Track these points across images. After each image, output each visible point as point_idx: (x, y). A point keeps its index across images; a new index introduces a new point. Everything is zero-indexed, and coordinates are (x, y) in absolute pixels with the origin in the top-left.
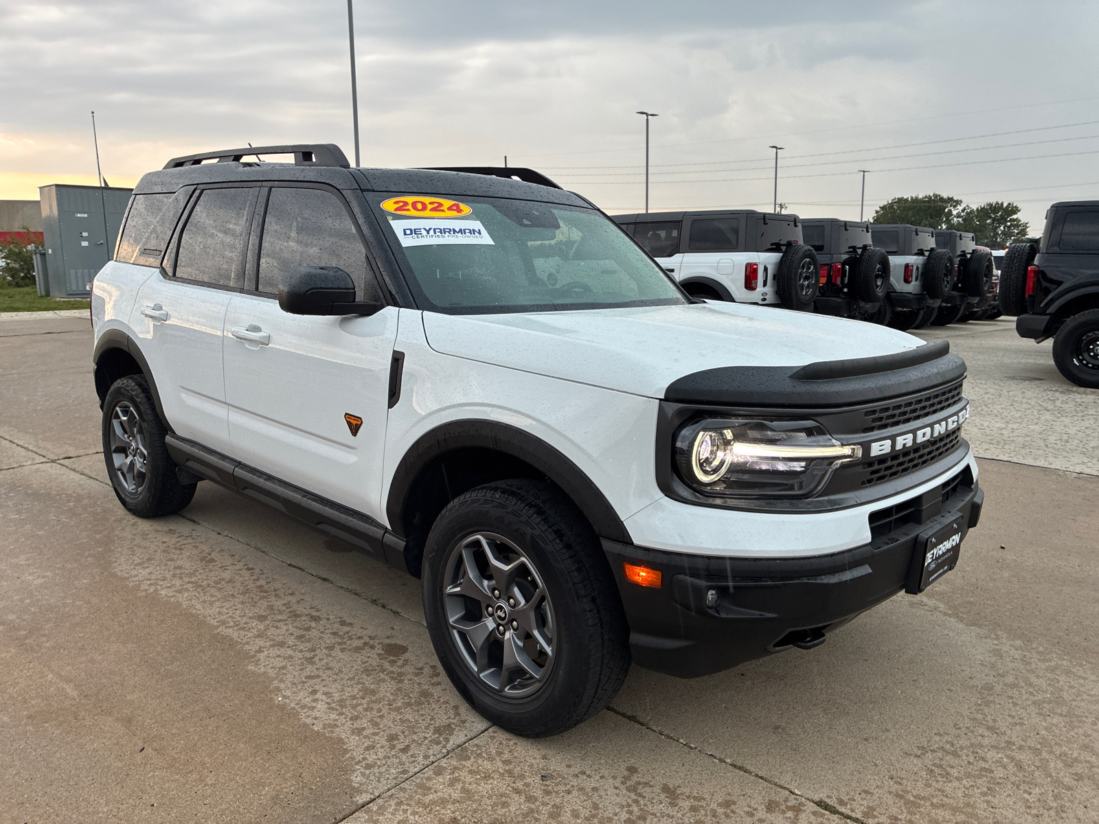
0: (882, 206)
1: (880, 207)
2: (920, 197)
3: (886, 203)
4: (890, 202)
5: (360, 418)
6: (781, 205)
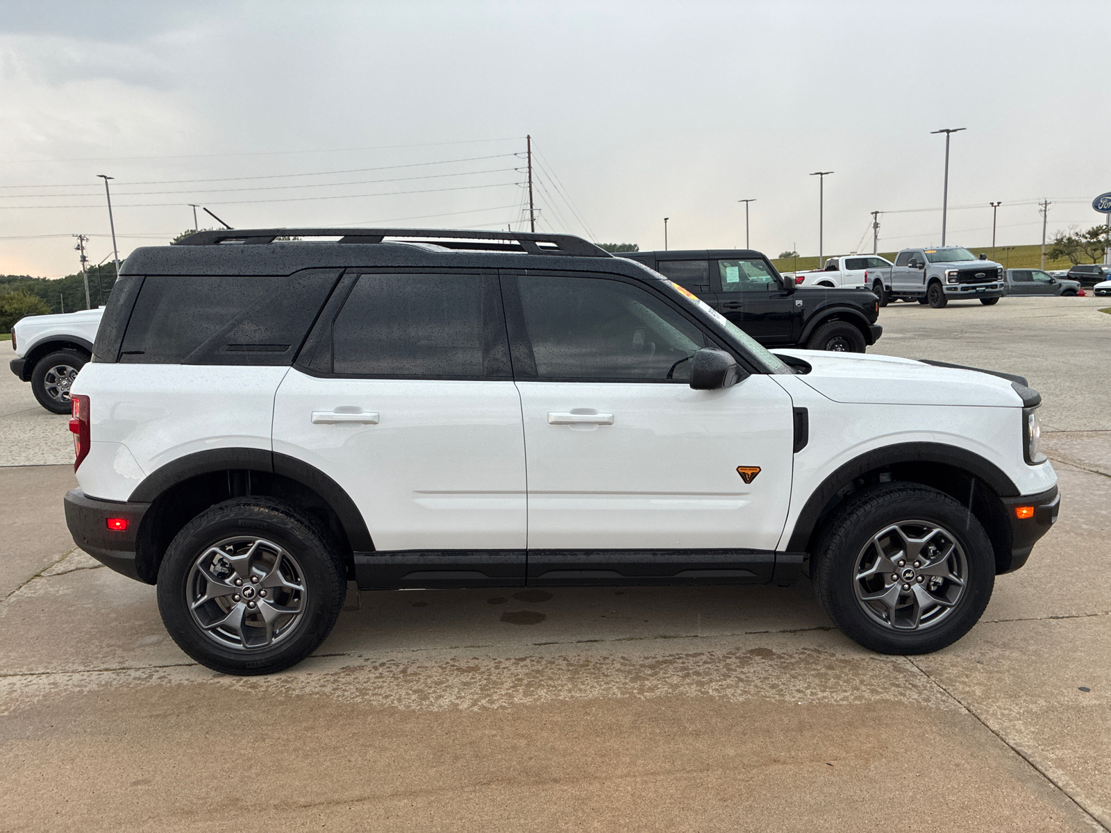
0: (176, 238)
1: (174, 239)
2: (214, 229)
3: (179, 235)
4: (184, 234)
5: (759, 467)
6: (80, 236)
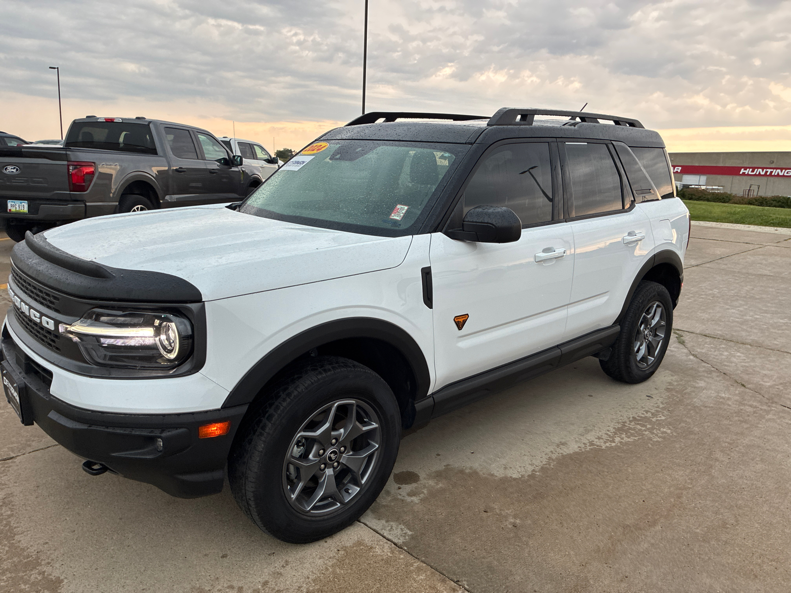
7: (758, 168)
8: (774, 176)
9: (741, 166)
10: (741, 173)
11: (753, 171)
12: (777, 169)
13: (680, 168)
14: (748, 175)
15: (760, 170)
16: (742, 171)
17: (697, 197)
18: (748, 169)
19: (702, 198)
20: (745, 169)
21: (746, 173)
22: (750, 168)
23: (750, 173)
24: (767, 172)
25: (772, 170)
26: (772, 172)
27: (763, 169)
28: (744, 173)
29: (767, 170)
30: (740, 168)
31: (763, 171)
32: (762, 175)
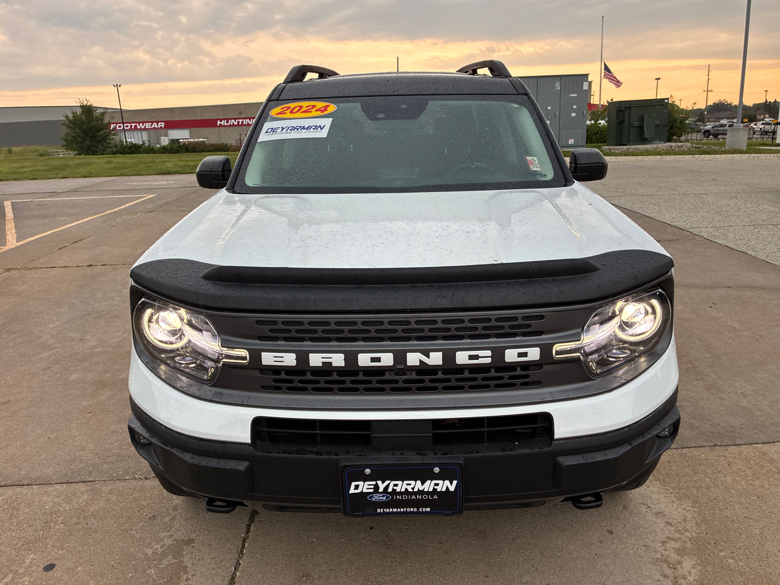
7: (231, 119)
8: (245, 125)
9: (217, 118)
10: (218, 125)
11: (227, 122)
12: (246, 118)
13: (163, 123)
14: (224, 126)
15: (233, 121)
16: (219, 123)
17: (200, 150)
18: (223, 121)
19: (205, 150)
20: (221, 121)
21: (223, 124)
22: (224, 119)
23: (225, 124)
24: (239, 122)
25: (242, 120)
26: (242, 122)
27: (235, 119)
28: (220, 124)
29: (239, 120)
30: (216, 120)
31: (235, 121)
32: (236, 125)
